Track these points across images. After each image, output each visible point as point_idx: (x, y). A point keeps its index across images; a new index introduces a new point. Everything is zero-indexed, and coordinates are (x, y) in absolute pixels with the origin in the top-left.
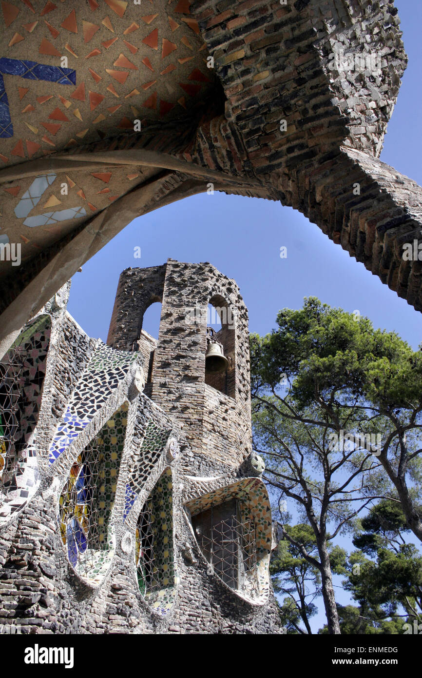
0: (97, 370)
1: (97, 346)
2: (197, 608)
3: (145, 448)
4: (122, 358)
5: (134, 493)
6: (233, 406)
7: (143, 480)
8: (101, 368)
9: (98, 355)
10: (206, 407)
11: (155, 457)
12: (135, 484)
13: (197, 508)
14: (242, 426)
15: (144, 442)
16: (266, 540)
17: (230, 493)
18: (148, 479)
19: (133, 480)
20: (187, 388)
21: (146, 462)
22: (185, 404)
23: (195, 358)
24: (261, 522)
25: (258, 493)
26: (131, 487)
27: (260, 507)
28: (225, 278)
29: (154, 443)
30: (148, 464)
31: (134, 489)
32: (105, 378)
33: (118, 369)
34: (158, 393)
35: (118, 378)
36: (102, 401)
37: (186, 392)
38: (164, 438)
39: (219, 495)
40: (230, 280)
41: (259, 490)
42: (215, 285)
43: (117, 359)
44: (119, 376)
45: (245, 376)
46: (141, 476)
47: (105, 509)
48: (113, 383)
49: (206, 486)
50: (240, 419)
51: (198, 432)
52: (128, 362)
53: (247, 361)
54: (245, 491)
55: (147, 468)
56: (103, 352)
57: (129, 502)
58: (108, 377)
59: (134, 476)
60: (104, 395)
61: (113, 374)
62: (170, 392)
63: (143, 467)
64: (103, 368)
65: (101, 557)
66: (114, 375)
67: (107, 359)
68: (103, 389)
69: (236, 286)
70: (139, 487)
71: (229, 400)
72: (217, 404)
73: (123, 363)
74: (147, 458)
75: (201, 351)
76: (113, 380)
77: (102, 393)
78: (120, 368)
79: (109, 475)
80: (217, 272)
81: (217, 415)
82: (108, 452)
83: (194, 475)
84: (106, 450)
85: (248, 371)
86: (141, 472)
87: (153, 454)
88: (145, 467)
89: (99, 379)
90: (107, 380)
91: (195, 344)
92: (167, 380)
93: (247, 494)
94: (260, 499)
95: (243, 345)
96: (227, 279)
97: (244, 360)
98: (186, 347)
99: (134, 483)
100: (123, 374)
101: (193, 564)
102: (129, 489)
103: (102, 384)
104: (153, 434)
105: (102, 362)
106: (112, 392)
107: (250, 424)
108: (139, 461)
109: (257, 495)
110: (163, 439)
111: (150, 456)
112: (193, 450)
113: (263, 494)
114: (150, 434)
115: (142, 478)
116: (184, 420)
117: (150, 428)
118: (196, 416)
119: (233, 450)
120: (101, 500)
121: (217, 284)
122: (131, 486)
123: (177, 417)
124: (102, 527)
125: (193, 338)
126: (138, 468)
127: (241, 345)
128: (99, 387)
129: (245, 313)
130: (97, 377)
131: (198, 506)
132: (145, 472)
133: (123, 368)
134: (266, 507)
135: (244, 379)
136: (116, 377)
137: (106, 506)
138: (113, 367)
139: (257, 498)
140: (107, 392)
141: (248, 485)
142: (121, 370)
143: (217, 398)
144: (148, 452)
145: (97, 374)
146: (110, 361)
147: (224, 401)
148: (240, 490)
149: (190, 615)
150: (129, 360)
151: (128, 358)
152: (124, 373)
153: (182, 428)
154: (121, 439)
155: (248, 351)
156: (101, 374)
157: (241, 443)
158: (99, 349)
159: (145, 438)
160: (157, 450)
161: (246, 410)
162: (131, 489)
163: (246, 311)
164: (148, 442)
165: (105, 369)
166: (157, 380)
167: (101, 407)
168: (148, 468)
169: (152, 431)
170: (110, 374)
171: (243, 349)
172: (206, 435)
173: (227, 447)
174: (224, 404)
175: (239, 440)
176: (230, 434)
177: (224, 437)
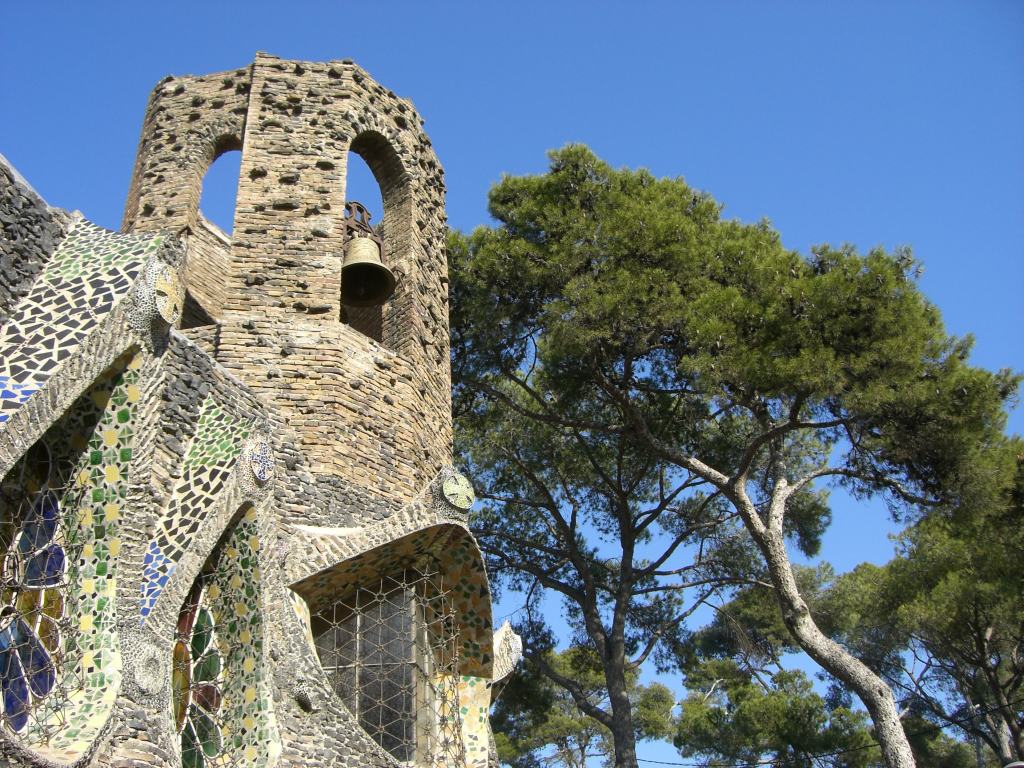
0: (64, 277)
1: (71, 228)
3: (197, 462)
4: (126, 247)
5: (167, 561)
6: (407, 372)
7: (189, 532)
8: (76, 272)
9: (73, 245)
10: (343, 375)
11: (217, 480)
12: (171, 540)
13: (323, 595)
14: (429, 420)
15: (194, 448)
16: (481, 659)
17: (397, 559)
18: (200, 528)
19: (166, 533)
21: (197, 491)
22: (295, 368)
23: (317, 268)
24: (469, 622)
25: (461, 556)
26: (162, 549)
27: (465, 589)
28: (391, 95)
29: (216, 450)
30: (202, 496)
31: (167, 552)
32: (83, 293)
33: (114, 272)
34: (232, 347)
35: (113, 290)
36: (72, 342)
38: (239, 436)
39: (373, 563)
40: (402, 101)
41: (462, 551)
42: (366, 110)
43: (113, 251)
44: (116, 287)
45: (437, 311)
46: (184, 523)
47: (94, 596)
48: (101, 303)
49: (340, 545)
50: (423, 403)
51: (324, 429)
52: (140, 256)
53: (443, 280)
54: (431, 554)
55: (197, 506)
56: (84, 238)
57: (155, 581)
58: (89, 291)
59: (168, 524)
60: (78, 330)
61: (102, 282)
62: (261, 344)
63: (189, 503)
64: (80, 271)
65: (86, 702)
66: (106, 286)
67: (92, 253)
68: (76, 317)
69: (414, 115)
70: (178, 547)
71: (399, 360)
72: (370, 368)
73: (126, 258)
74: (199, 482)
75: (333, 252)
76: (101, 296)
77: (74, 324)
78: (120, 269)
79: (102, 517)
80: (371, 83)
81: (369, 391)
82: (99, 467)
83: (318, 524)
84: (94, 463)
85: (444, 301)
86: (184, 514)
87: (214, 474)
88: (194, 503)
89: (68, 295)
90: (87, 298)
91: (318, 235)
92: (254, 317)
93: (436, 560)
94: (466, 571)
95: (431, 243)
96: (394, 98)
97: (434, 276)
98: (296, 243)
99: (168, 538)
100: (125, 282)
101: (313, 715)
102: (157, 551)
103: (74, 306)
104: (213, 431)
105: (78, 259)
106: (97, 321)
107: (448, 415)
108: (181, 490)
109: (459, 562)
110: (237, 440)
111: (205, 478)
112: (313, 469)
113: (472, 558)
114: (207, 430)
115: (187, 528)
116: (292, 403)
117: (208, 417)
118: (320, 395)
119: (407, 470)
120: (86, 576)
121: (372, 108)
122: (161, 545)
123: (277, 399)
124: (88, 638)
125: (313, 222)
126: (179, 505)
127: (427, 243)
128: (67, 312)
129: (437, 178)
130: (65, 292)
131: (324, 590)
132: (194, 514)
133: (125, 269)
134: (478, 587)
135: (435, 320)
136: (108, 289)
137: (98, 589)
138: (103, 267)
139: (459, 568)
140: (86, 321)
141: (436, 539)
142: (122, 273)
143: (368, 355)
144: (202, 470)
145: (67, 285)
146: (98, 256)
147: (385, 361)
148: (421, 552)
150: (142, 252)
151: (140, 246)
152: (129, 279)
153: (287, 420)
154: (126, 436)
155: (444, 259)
156: (74, 286)
157: (427, 455)
158: (76, 233)
159: (196, 440)
160: (222, 464)
161: (439, 383)
162: (162, 553)
163: (441, 172)
164: (202, 448)
165: (85, 273)
166: (230, 317)
167: (69, 354)
168: (200, 504)
169: (212, 425)
170: (97, 284)
171: (434, 254)
172: (342, 436)
173: (394, 463)
174: (387, 368)
175: (421, 447)
176: (399, 433)
177: (386, 440)
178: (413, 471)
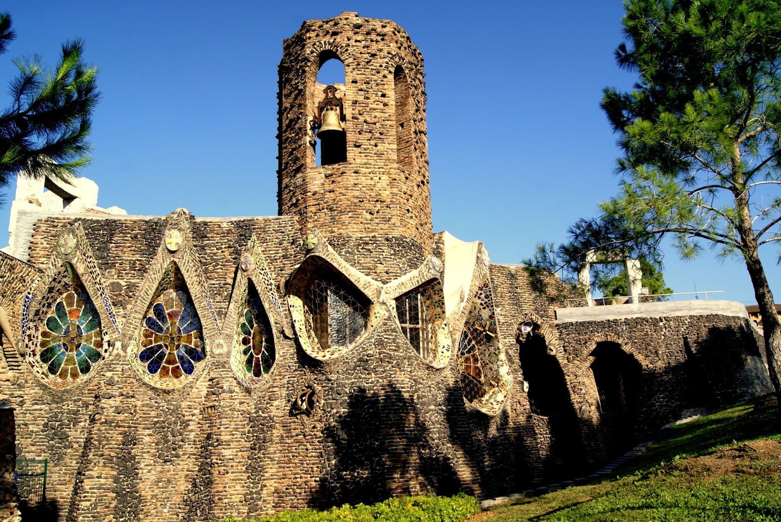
20: (299, 180)
23: (301, 145)
37: (298, 184)
51: (305, 220)
72: (323, 180)
91: (300, 130)
118: (304, 205)
147: (329, 172)
172: (311, 220)
173: (337, 218)
174: (331, 175)
175: (356, 201)
176: (340, 203)
177: (331, 210)
178: (348, 216)
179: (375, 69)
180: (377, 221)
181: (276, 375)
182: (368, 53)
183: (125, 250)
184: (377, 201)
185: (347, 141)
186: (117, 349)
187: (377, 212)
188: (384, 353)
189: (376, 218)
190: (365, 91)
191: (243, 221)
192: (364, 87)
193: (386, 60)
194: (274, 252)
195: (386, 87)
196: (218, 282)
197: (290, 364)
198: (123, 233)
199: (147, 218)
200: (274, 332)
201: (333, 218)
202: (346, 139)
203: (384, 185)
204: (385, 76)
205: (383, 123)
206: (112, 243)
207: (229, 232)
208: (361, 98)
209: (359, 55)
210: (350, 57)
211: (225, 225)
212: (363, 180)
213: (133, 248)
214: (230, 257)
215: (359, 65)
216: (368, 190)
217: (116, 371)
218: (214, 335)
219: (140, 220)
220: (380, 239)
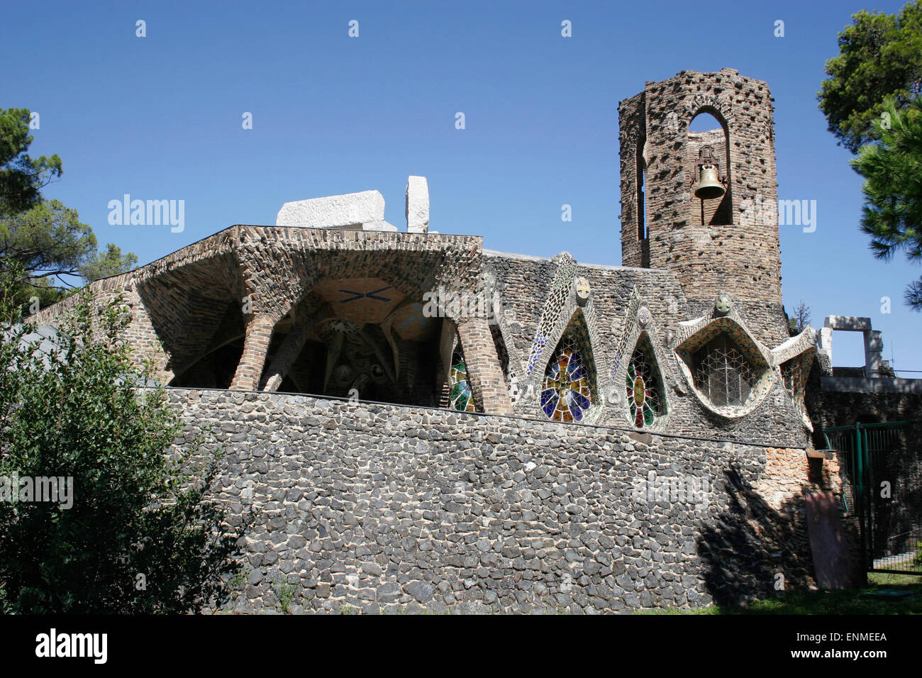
1: (561, 261)
2: (689, 425)
3: (628, 318)
5: (619, 359)
6: (730, 233)
7: (624, 348)
9: (560, 271)
10: (695, 250)
11: (631, 327)
15: (629, 312)
17: (712, 331)
18: (627, 346)
19: (620, 348)
20: (678, 235)
21: (627, 331)
22: (677, 252)
23: (681, 201)
27: (743, 336)
29: (632, 314)
30: (628, 333)
31: (619, 355)
34: (654, 248)
36: (556, 319)
37: (677, 240)
38: (637, 308)
39: (703, 335)
42: (696, 97)
46: (624, 344)
49: (689, 331)
51: (689, 277)
54: (725, 326)
57: (616, 366)
59: (621, 344)
60: (557, 313)
62: (664, 245)
63: (625, 336)
70: (622, 353)
71: (725, 229)
72: (709, 241)
74: (628, 327)
75: (686, 189)
79: (589, 356)
81: (709, 252)
82: (584, 342)
83: (688, 320)
84: (583, 340)
86: (624, 340)
87: (631, 324)
91: (679, 184)
93: (728, 328)
98: (672, 190)
99: (620, 350)
101: (685, 395)
103: (558, 303)
106: (562, 309)
108: (624, 330)
110: (636, 310)
112: (686, 296)
115: (624, 346)
116: (677, 269)
117: (633, 297)
118: (687, 263)
121: (699, 93)
123: (672, 268)
131: (691, 346)
133: (569, 284)
143: (709, 235)
144: (629, 322)
147: (715, 234)
148: (720, 327)
149: (683, 431)
150: (572, 276)
153: (676, 277)
154: (587, 332)
158: (562, 263)
160: (632, 320)
172: (697, 279)
173: (724, 280)
174: (718, 237)
175: (742, 265)
176: (727, 266)
177: (719, 272)
178: (736, 280)
179: (754, 133)
180: (759, 287)
181: (670, 428)
182: (748, 115)
183: (520, 290)
184: (759, 267)
185: (733, 203)
186: (530, 392)
187: (760, 279)
188: (778, 415)
189: (759, 284)
190: (746, 154)
191: (624, 271)
192: (745, 149)
193: (763, 124)
194: (654, 306)
195: (764, 152)
196: (603, 331)
197: (684, 419)
198: (516, 273)
199: (536, 259)
200: (665, 386)
201: (721, 281)
202: (731, 202)
203: (764, 251)
204: (763, 142)
205: (762, 189)
206: (506, 282)
207: (610, 280)
208: (743, 161)
209: (740, 116)
210: (732, 117)
211: (605, 273)
212: (746, 244)
213: (526, 290)
214: (613, 307)
215: (740, 126)
216: (751, 255)
217: (531, 414)
218: (606, 385)
219: (530, 261)
220: (762, 305)
